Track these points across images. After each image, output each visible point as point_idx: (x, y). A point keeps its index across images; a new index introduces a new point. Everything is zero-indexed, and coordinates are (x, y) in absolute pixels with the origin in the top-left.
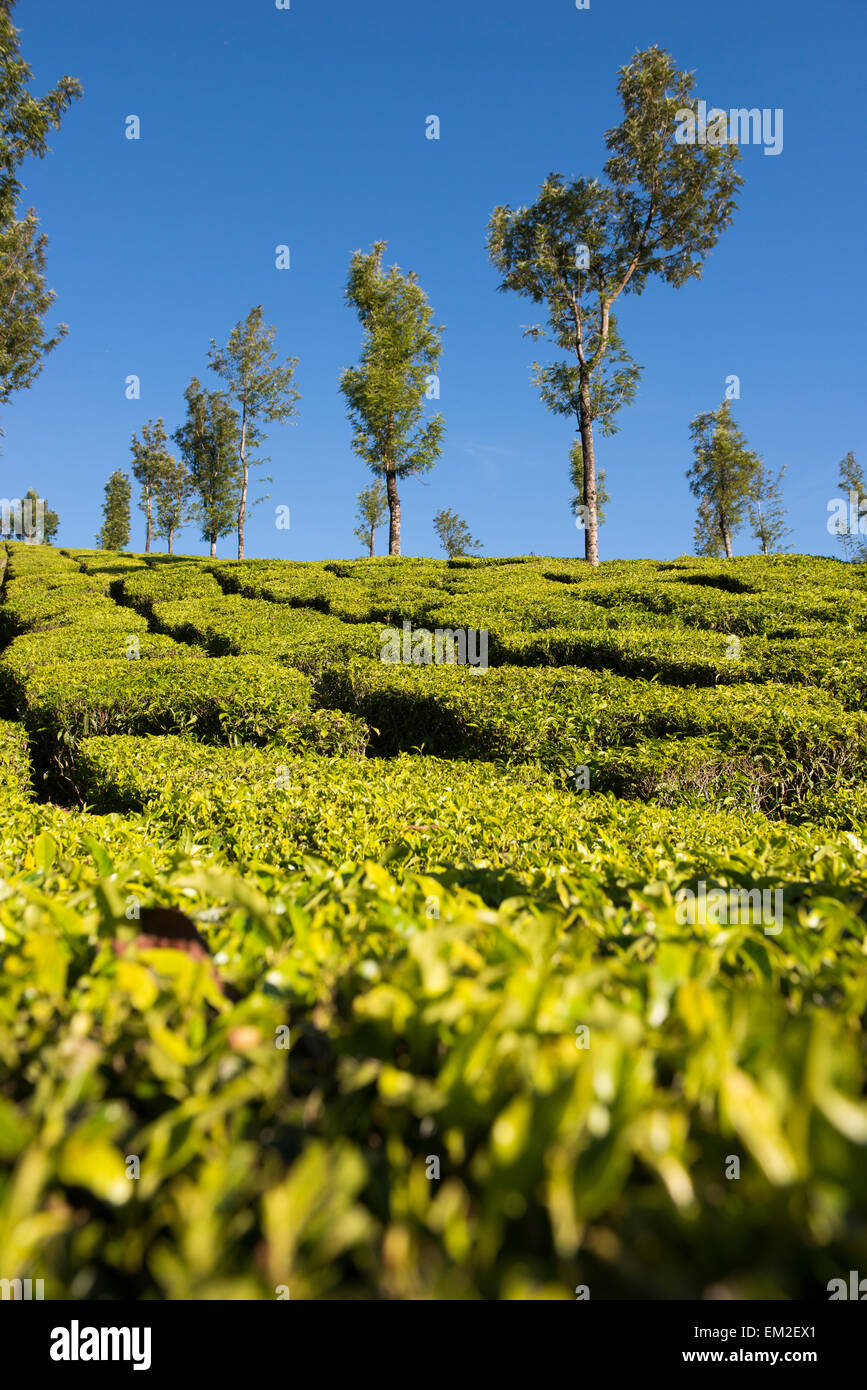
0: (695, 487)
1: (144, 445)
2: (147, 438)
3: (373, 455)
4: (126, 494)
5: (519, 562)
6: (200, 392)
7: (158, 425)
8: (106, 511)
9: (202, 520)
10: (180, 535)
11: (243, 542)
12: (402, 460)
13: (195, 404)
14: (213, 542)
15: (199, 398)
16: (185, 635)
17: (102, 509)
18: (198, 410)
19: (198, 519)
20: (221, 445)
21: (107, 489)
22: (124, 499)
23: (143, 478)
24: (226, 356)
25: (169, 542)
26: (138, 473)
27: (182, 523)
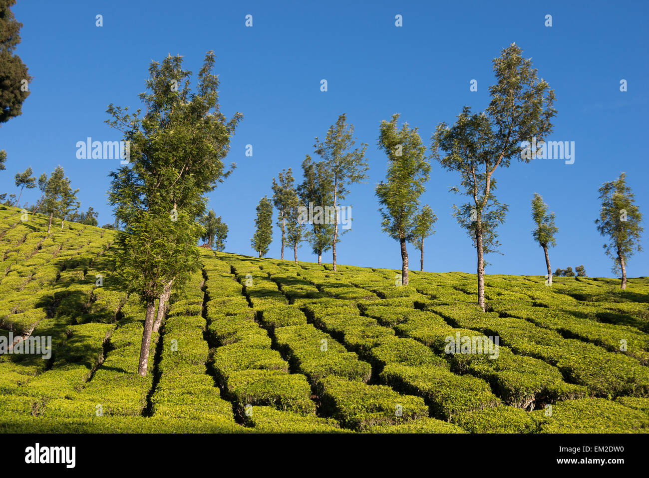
0: (601, 229)
1: (280, 185)
2: (282, 181)
3: (393, 230)
4: (270, 212)
5: (446, 305)
6: (311, 164)
7: (288, 173)
8: (257, 223)
9: (313, 241)
10: (301, 246)
11: (336, 258)
12: (409, 232)
13: (308, 171)
14: (319, 255)
15: (310, 167)
16: (285, 351)
17: (255, 223)
18: (310, 175)
19: (310, 242)
20: (324, 195)
21: (258, 209)
22: (269, 215)
23: (280, 206)
24: (325, 146)
25: (295, 250)
26: (276, 203)
27: (303, 238)
